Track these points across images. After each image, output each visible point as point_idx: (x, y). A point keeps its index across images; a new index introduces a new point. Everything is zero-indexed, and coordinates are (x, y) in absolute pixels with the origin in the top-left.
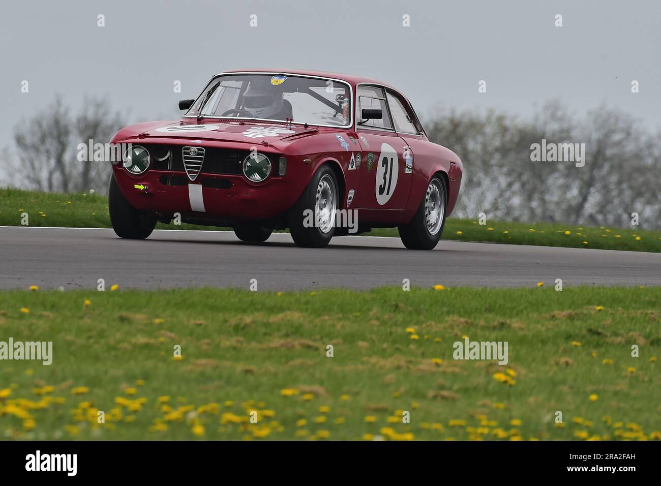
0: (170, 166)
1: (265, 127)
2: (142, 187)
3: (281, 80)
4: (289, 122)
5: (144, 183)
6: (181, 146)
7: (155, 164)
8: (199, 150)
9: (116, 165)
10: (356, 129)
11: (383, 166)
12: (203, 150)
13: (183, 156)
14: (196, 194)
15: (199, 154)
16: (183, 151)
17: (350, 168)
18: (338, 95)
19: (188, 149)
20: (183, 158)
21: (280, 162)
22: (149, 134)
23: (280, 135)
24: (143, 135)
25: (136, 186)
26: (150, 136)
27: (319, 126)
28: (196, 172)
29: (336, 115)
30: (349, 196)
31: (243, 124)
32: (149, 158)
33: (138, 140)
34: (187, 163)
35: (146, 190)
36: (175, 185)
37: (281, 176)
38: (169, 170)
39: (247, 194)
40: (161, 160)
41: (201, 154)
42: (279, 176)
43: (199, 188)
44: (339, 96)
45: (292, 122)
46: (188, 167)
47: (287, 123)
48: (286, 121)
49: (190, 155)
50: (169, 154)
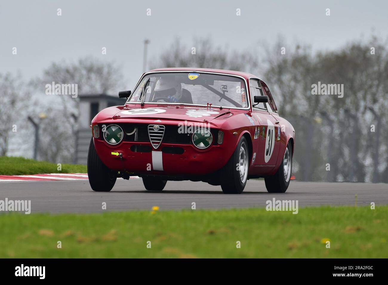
0: (136, 138)
1: (197, 110)
2: (117, 154)
3: (196, 76)
4: (209, 106)
5: (118, 151)
6: (147, 124)
7: (126, 138)
8: (160, 127)
9: (98, 139)
10: (252, 110)
11: (269, 136)
12: (163, 127)
13: (149, 131)
14: (157, 158)
15: (160, 130)
16: (149, 128)
17: (255, 138)
18: (222, 85)
19: (153, 126)
20: (149, 133)
21: (219, 134)
22: (120, 116)
23: (212, 115)
24: (116, 116)
25: (113, 153)
26: (121, 117)
27: (229, 109)
28: (158, 143)
29: (221, 100)
30: (253, 158)
31: (178, 108)
32: (122, 133)
33: (112, 121)
34: (151, 136)
35: (121, 156)
36: (141, 152)
37: (219, 144)
38: (136, 141)
39: (195, 157)
40: (129, 134)
41: (162, 130)
42: (218, 144)
43: (160, 154)
44: (223, 87)
45: (211, 106)
46: (152, 139)
47: (208, 107)
48: (207, 106)
49: (154, 130)
50: (135, 130)
